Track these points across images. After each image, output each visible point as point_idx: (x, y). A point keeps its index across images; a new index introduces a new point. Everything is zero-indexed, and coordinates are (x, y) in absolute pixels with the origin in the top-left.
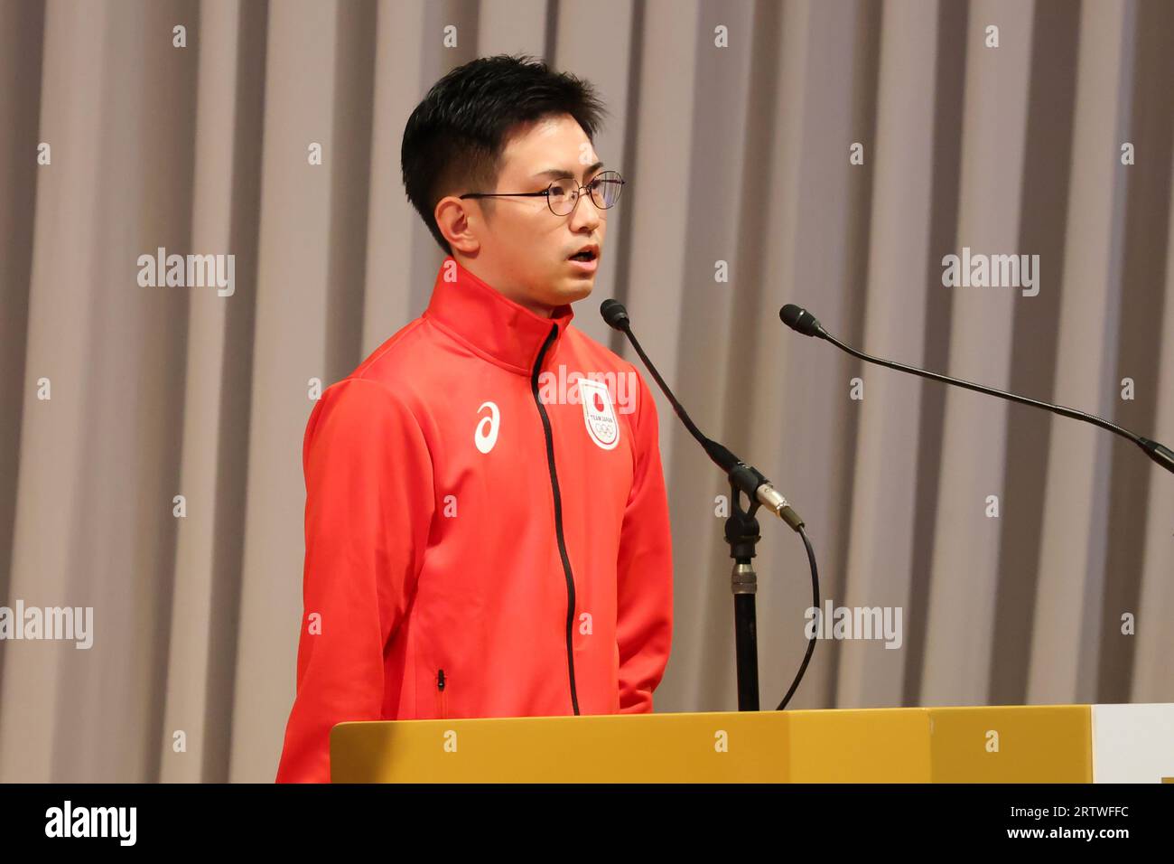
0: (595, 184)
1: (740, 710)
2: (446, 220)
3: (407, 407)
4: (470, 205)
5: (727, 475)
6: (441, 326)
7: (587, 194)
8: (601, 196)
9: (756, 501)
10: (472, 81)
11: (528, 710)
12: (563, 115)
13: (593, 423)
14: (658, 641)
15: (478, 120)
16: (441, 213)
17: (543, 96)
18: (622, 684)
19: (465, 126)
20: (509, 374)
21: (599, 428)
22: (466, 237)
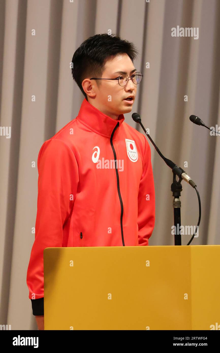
0: (133, 76)
1: (175, 245)
2: (85, 86)
3: (70, 148)
4: (93, 82)
5: (172, 170)
6: (82, 122)
7: (131, 79)
8: (135, 80)
9: (181, 178)
10: (95, 42)
11: (109, 244)
12: (124, 54)
13: (130, 153)
14: (150, 223)
15: (96, 55)
16: (84, 83)
17: (118, 48)
18: (139, 237)
19: (92, 56)
20: (103, 138)
21: (131, 155)
22: (92, 92)
